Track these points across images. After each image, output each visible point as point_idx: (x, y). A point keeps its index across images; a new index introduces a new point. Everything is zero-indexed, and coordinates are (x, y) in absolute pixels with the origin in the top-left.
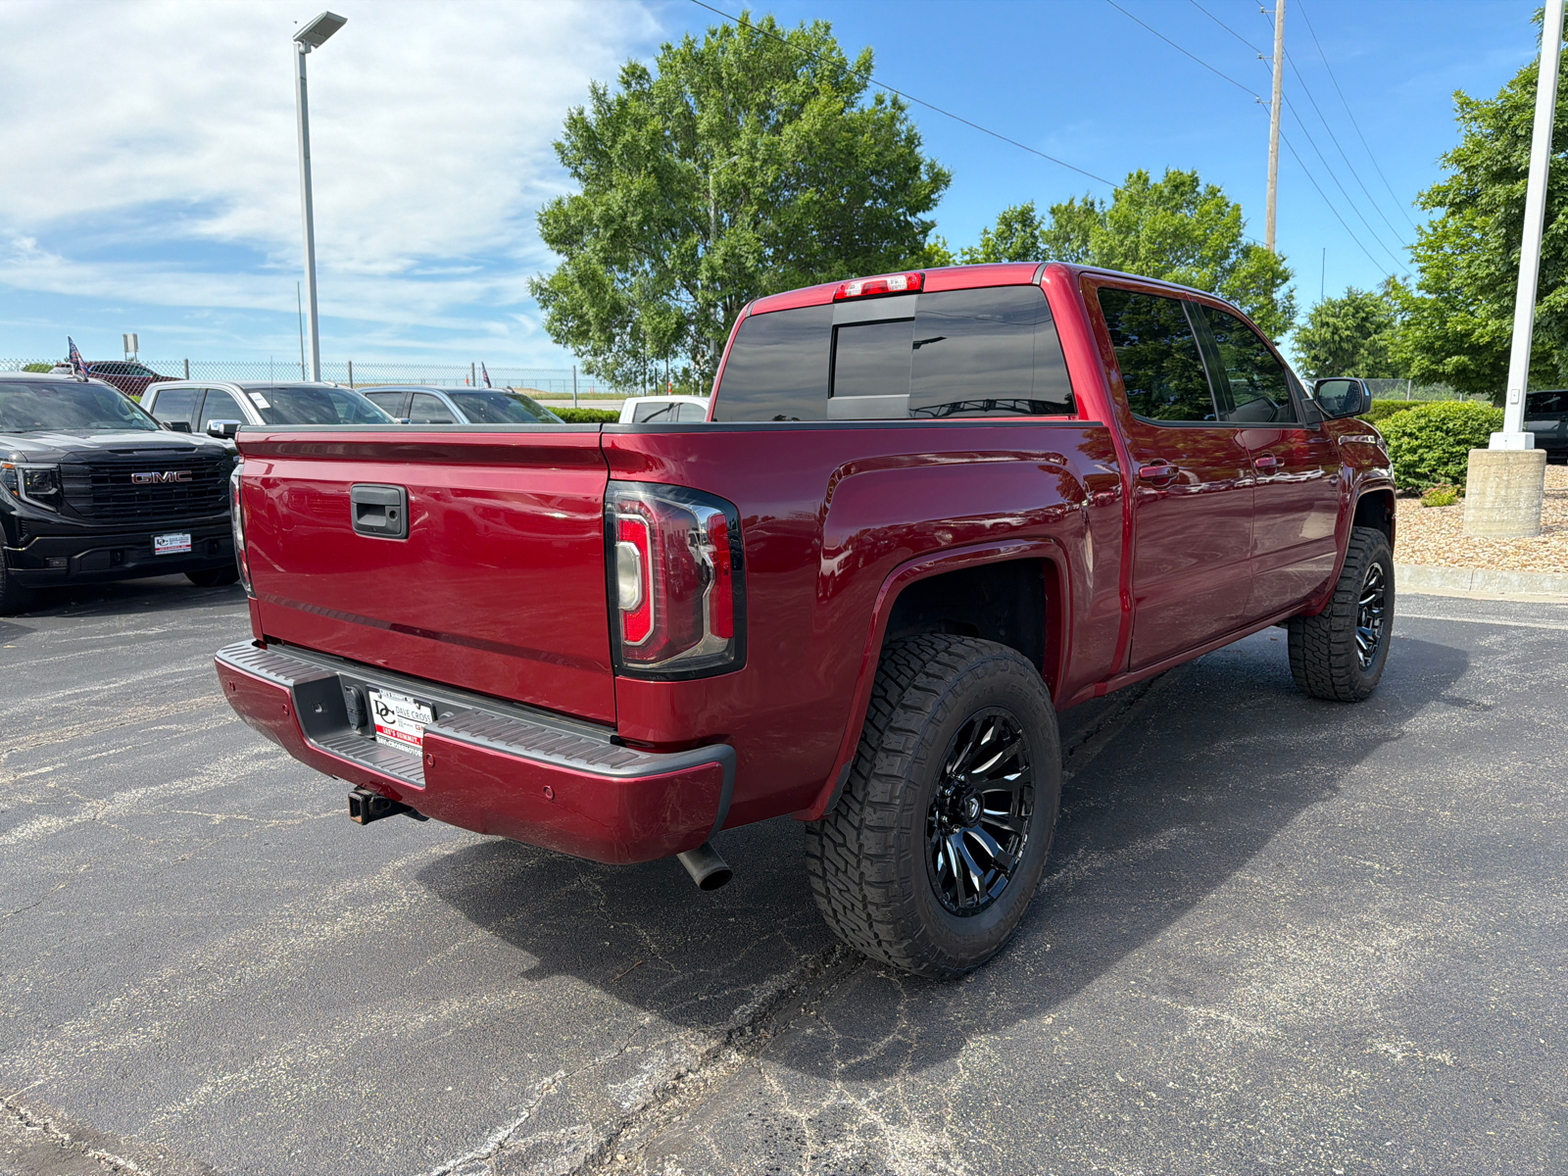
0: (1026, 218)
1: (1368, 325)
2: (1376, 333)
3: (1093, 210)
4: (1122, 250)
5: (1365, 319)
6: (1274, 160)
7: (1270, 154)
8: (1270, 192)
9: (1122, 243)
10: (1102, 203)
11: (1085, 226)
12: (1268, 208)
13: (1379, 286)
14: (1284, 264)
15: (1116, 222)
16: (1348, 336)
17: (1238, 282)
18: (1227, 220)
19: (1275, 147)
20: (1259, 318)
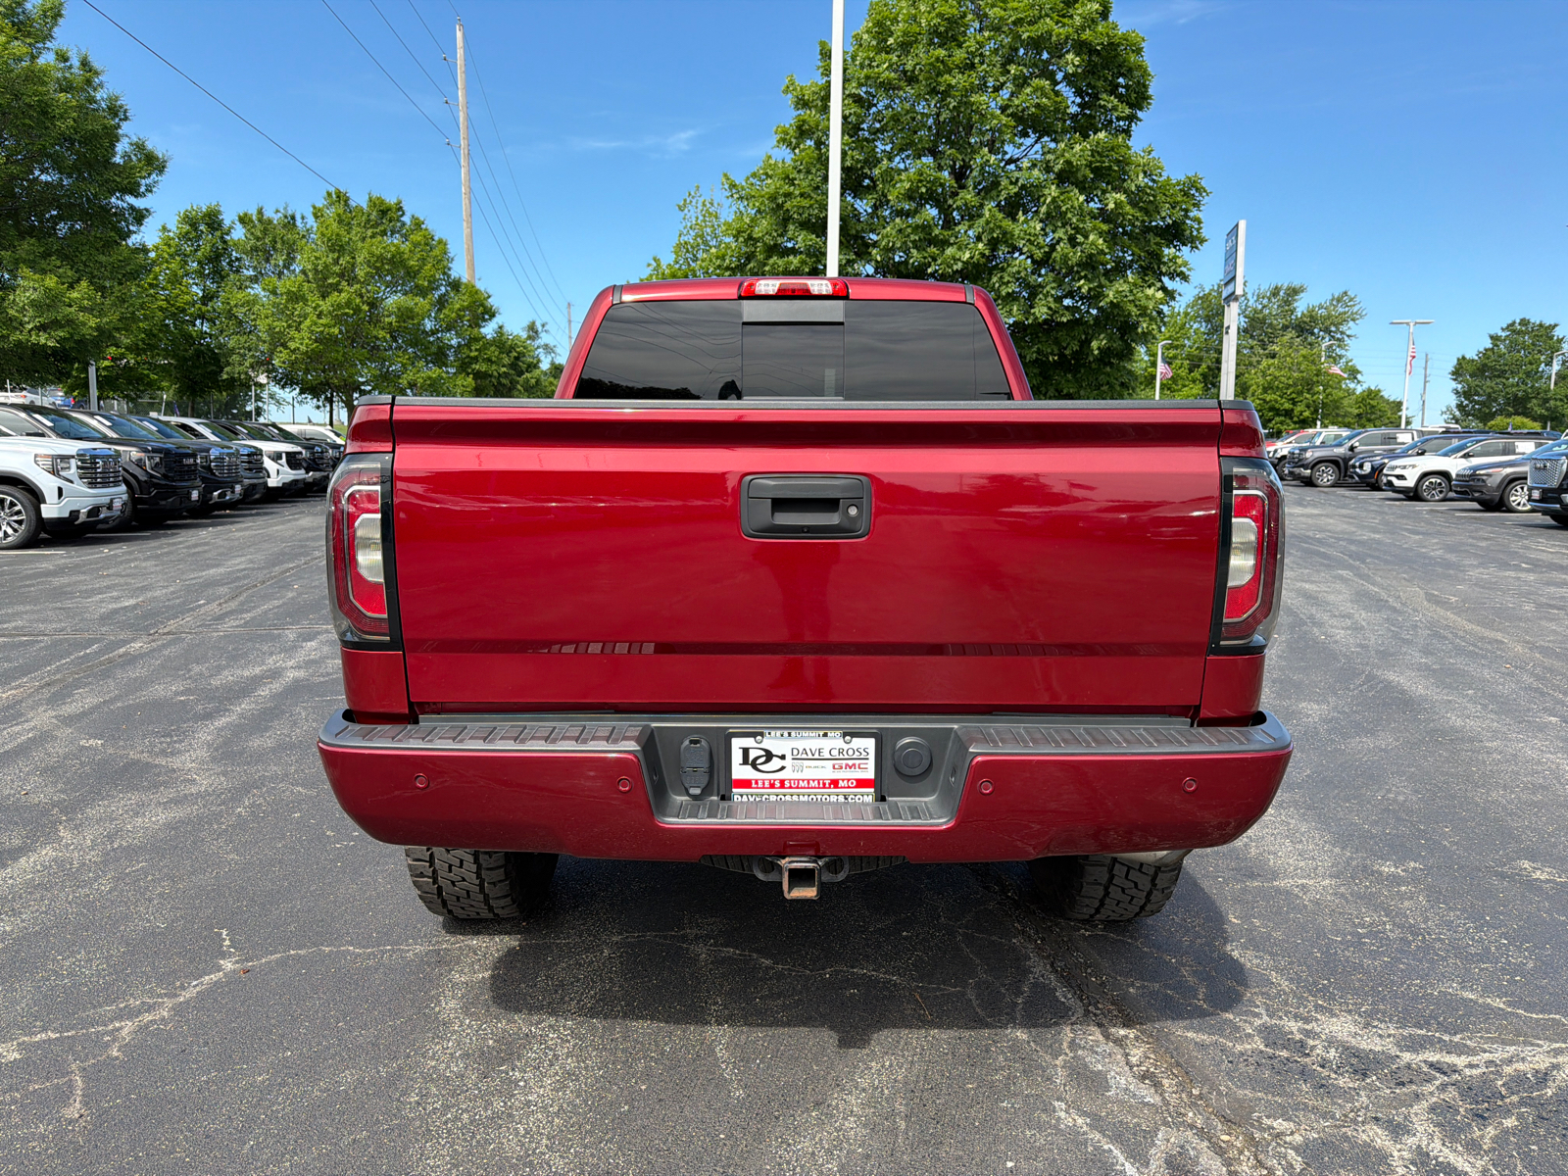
0: (213, 220)
1: (521, 364)
2: (527, 371)
3: (294, 225)
4: (337, 269)
5: (517, 358)
6: (467, 202)
7: (463, 195)
8: (466, 231)
9: (336, 262)
10: (303, 218)
11: (288, 239)
12: (466, 246)
13: (523, 329)
14: (490, 300)
15: (329, 240)
16: (504, 372)
17: (454, 314)
18: (436, 252)
19: (468, 190)
20: (476, 350)
